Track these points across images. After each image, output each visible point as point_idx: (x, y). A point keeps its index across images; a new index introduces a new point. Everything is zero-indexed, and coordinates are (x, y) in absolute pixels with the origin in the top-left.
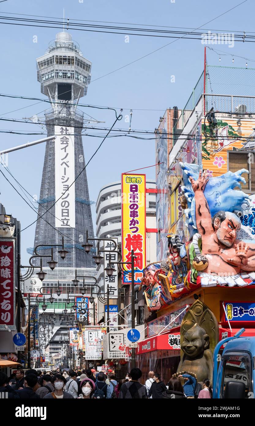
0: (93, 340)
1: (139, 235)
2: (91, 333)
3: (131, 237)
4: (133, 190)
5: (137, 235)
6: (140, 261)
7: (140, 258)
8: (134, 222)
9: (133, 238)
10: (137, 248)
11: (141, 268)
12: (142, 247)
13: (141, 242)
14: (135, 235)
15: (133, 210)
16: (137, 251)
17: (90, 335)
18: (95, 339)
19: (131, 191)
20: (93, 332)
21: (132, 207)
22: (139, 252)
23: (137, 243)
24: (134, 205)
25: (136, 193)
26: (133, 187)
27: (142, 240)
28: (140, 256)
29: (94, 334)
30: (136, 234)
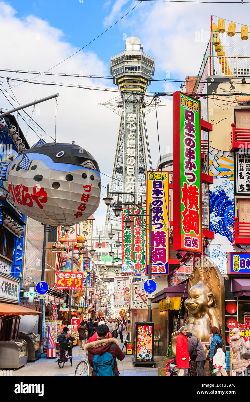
0: (121, 289)
1: (162, 232)
2: (119, 282)
3: (155, 233)
4: (157, 186)
5: (160, 232)
6: (163, 255)
7: (163, 252)
8: (157, 218)
9: (157, 235)
10: (161, 244)
11: (164, 262)
12: (165, 243)
13: (165, 238)
14: (158, 232)
15: (157, 206)
16: (161, 246)
17: (118, 284)
18: (123, 288)
19: (154, 187)
20: (122, 281)
21: (155, 203)
22: (162, 247)
23: (160, 238)
24: (158, 201)
25: (160, 189)
26: (157, 183)
27: (165, 236)
28: (163, 251)
29: (123, 283)
30: (160, 230)
